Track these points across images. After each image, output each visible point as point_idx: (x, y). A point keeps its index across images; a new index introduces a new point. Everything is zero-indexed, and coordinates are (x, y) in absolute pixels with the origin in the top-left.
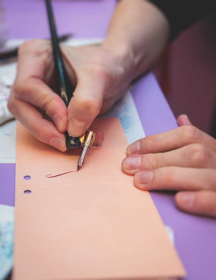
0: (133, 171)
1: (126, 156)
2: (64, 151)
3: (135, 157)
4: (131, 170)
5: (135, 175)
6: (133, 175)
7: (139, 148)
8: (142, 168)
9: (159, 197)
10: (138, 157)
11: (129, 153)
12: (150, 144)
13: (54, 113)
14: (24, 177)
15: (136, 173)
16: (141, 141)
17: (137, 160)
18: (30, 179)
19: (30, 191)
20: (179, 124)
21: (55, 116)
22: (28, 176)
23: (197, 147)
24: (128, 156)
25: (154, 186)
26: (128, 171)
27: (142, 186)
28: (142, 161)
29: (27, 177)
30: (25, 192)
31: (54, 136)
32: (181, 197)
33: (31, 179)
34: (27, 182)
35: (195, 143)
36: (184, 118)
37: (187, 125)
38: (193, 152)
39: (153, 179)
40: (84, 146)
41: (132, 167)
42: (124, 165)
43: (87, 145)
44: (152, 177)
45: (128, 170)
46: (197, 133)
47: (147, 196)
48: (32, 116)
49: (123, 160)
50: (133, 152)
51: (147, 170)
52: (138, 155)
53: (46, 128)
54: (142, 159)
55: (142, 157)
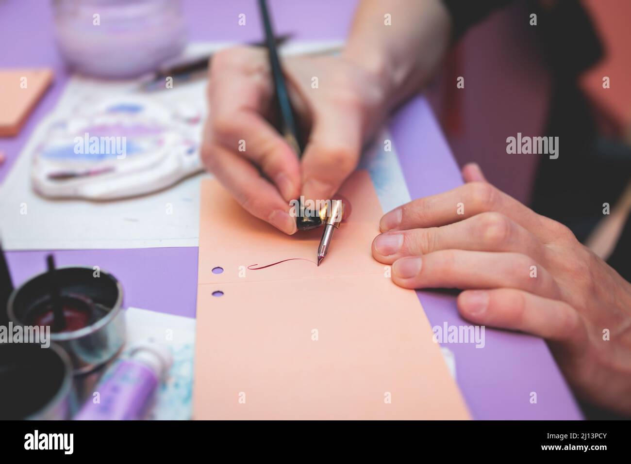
0: (389, 258)
1: (379, 233)
2: (291, 234)
3: (394, 234)
4: (388, 255)
5: (394, 265)
6: (390, 264)
7: (399, 220)
8: (406, 253)
9: (430, 299)
10: (398, 234)
11: (384, 227)
12: (417, 212)
13: (278, 170)
14: (213, 270)
15: (395, 260)
16: (402, 208)
17: (396, 240)
18: (222, 272)
19: (222, 293)
20: (466, 180)
21: (281, 175)
22: (219, 267)
23: (493, 217)
24: (382, 232)
25: (424, 282)
26: (381, 257)
27: (404, 282)
28: (404, 241)
29: (218, 269)
30: (214, 293)
31: (277, 208)
32: (467, 299)
33: (224, 272)
34: (216, 276)
35: (489, 211)
36: (473, 169)
37: (477, 181)
38: (486, 225)
39: (422, 270)
40: (326, 225)
41: (389, 251)
42: (376, 248)
43: (332, 221)
44: (420, 267)
45: (383, 256)
46: (492, 195)
47: (412, 297)
48: (242, 175)
49: (374, 240)
50: (390, 226)
51: (413, 255)
52: (399, 232)
53: (263, 193)
54: (404, 238)
55: (404, 234)
